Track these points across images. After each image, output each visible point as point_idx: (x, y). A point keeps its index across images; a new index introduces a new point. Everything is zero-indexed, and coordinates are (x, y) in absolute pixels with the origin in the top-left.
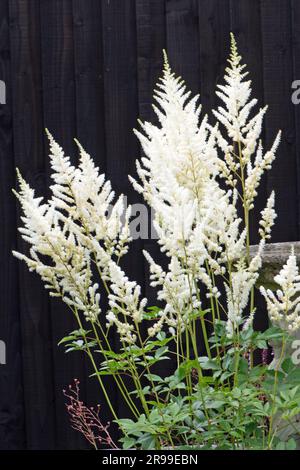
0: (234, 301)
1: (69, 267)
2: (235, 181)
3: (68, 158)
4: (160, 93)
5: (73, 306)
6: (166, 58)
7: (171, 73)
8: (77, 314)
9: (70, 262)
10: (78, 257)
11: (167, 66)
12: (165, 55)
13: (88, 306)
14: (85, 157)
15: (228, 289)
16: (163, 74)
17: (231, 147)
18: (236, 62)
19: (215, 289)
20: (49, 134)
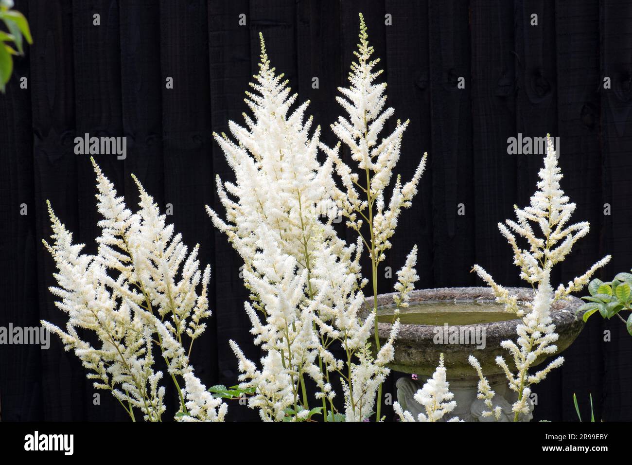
0: (354, 406)
1: (122, 347)
2: (360, 222)
3: (122, 199)
4: (254, 96)
5: (126, 402)
6: (263, 46)
7: (271, 67)
8: (132, 414)
9: (123, 341)
10: (134, 334)
11: (264, 57)
12: (263, 42)
13: (148, 402)
14: (146, 200)
15: (345, 387)
16: (259, 68)
17: (356, 176)
18: (366, 57)
19: (328, 387)
20: (95, 165)
